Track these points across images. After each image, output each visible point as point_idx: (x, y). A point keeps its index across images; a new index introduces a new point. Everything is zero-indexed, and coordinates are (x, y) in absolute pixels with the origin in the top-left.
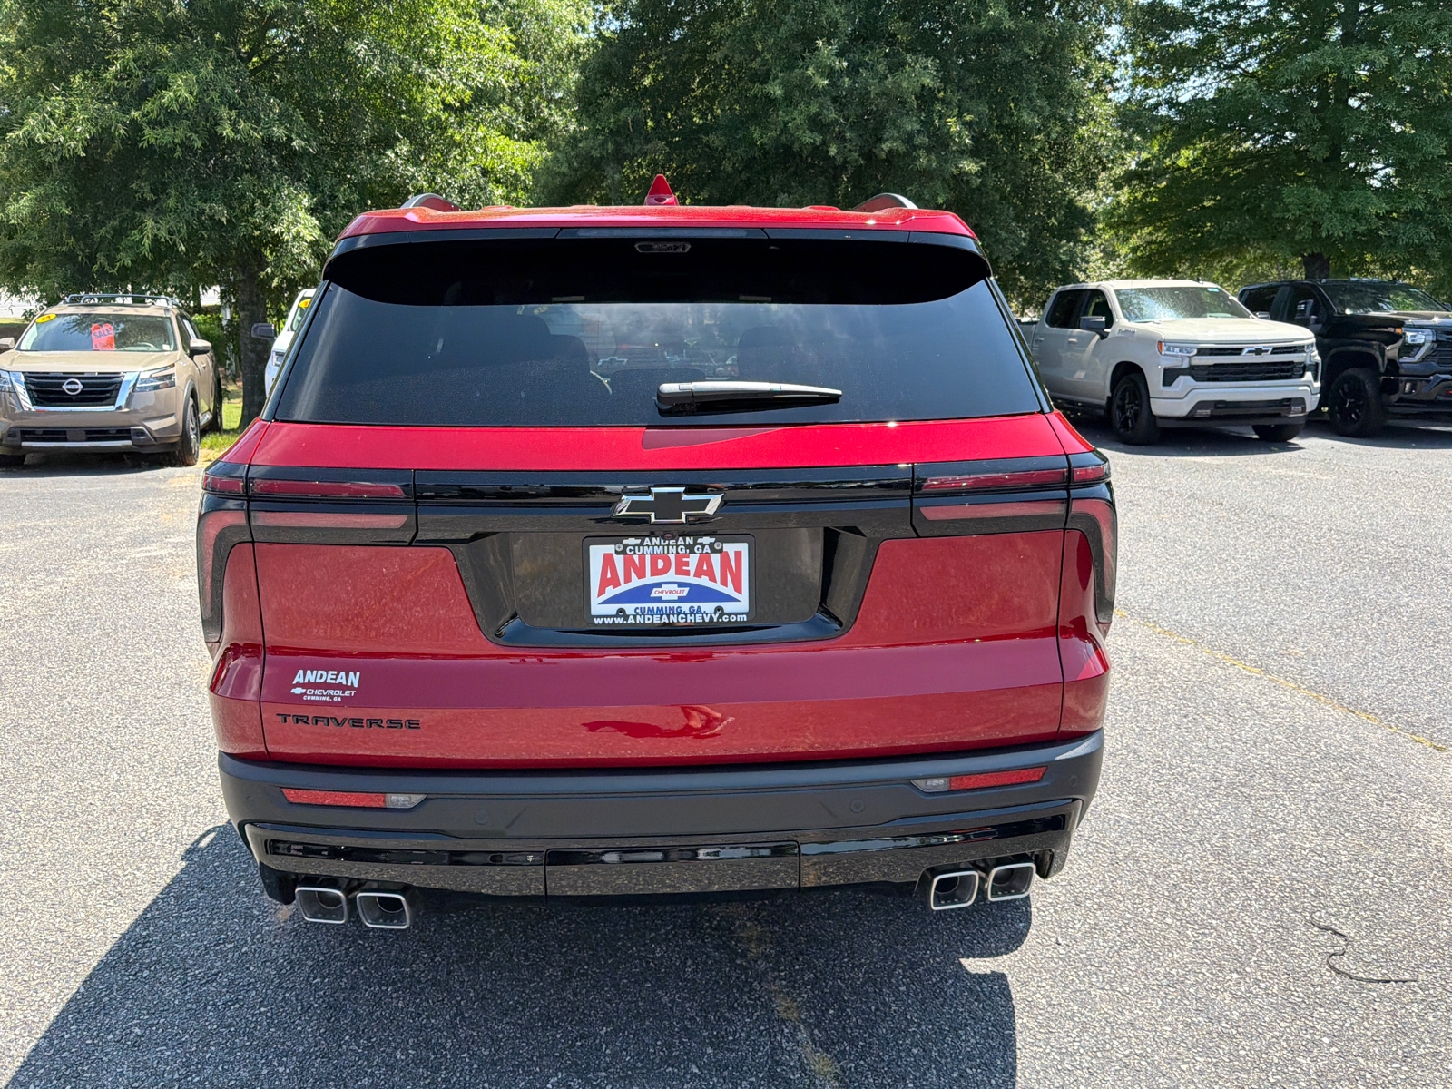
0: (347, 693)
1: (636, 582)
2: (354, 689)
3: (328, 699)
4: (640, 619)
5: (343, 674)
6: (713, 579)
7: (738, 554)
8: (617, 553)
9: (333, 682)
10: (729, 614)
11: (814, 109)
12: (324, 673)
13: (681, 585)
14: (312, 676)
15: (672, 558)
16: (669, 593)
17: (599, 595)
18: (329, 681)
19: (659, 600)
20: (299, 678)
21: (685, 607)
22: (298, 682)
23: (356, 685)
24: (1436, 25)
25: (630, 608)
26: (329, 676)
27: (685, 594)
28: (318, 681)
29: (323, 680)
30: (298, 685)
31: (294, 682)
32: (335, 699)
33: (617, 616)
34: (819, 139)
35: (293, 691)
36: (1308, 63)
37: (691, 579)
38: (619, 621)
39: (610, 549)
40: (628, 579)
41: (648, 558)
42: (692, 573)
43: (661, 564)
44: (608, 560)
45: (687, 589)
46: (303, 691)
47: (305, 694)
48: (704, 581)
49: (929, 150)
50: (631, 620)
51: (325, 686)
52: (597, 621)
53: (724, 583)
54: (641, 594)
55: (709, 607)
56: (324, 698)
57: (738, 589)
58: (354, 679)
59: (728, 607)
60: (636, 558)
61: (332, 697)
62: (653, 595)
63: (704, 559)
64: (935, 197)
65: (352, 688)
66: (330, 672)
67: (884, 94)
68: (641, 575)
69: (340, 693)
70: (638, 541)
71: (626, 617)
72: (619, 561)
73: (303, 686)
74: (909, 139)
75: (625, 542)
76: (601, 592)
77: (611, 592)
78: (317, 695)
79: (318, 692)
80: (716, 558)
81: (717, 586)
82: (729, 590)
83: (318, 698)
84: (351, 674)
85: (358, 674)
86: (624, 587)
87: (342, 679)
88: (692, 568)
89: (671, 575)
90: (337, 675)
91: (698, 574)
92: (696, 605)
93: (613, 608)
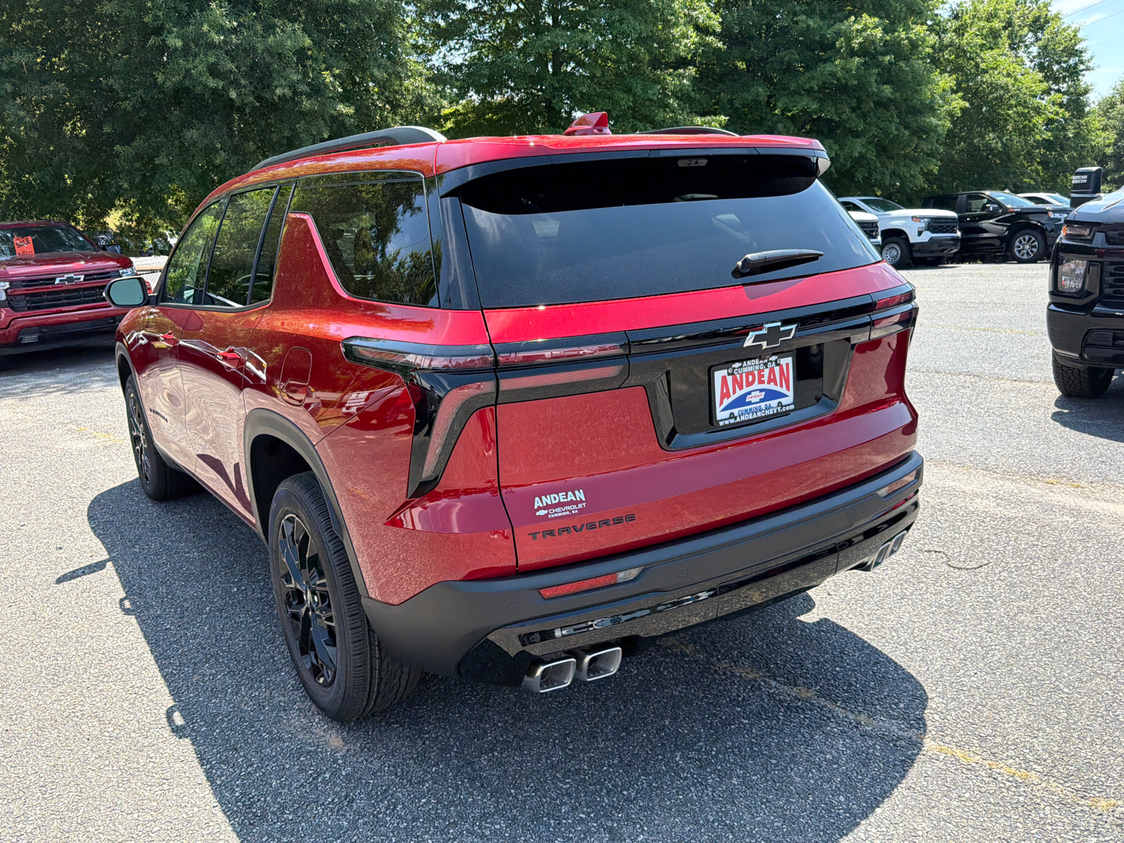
0: (580, 506)
1: (739, 393)
2: (583, 502)
3: (568, 513)
4: (743, 418)
5: (570, 493)
6: (776, 384)
7: (787, 365)
8: (729, 374)
9: (566, 500)
10: (786, 406)
11: (212, 59)
12: (555, 495)
13: (761, 390)
14: (547, 500)
15: (756, 372)
16: (755, 397)
17: (720, 405)
18: (562, 500)
19: (750, 403)
20: (537, 503)
21: (763, 405)
22: (539, 507)
23: (584, 499)
24: (619, 21)
25: (736, 411)
26: (561, 497)
27: (762, 397)
28: (554, 502)
29: (557, 501)
30: (539, 508)
31: (536, 507)
32: (573, 512)
33: (730, 418)
34: (221, 84)
35: (537, 514)
36: (548, 41)
37: (765, 386)
38: (732, 421)
39: (724, 372)
40: (734, 392)
41: (744, 375)
42: (766, 382)
43: (751, 378)
44: (724, 379)
45: (763, 393)
46: (546, 512)
47: (548, 513)
48: (772, 387)
49: (309, 96)
50: (738, 420)
51: (560, 504)
52: (721, 424)
53: (781, 386)
54: (740, 402)
55: (774, 403)
56: (565, 513)
57: (788, 389)
58: (580, 495)
59: (784, 401)
60: (738, 376)
61: (570, 511)
62: (747, 400)
63: (772, 371)
64: (320, 133)
65: (581, 501)
66: (560, 494)
67: (267, 50)
68: (741, 388)
69: (575, 507)
70: (740, 364)
71: (735, 418)
72: (730, 379)
73: (544, 508)
74: (292, 87)
75: (733, 366)
76: (721, 403)
77: (726, 402)
78: (558, 513)
79: (558, 510)
80: (777, 369)
81: (778, 388)
82: (784, 390)
83: (560, 514)
84: (576, 492)
85: (581, 491)
86: (733, 397)
87: (571, 497)
88: (766, 379)
89: (756, 386)
90: (567, 495)
91: (769, 383)
92: (768, 403)
93: (727, 414)
